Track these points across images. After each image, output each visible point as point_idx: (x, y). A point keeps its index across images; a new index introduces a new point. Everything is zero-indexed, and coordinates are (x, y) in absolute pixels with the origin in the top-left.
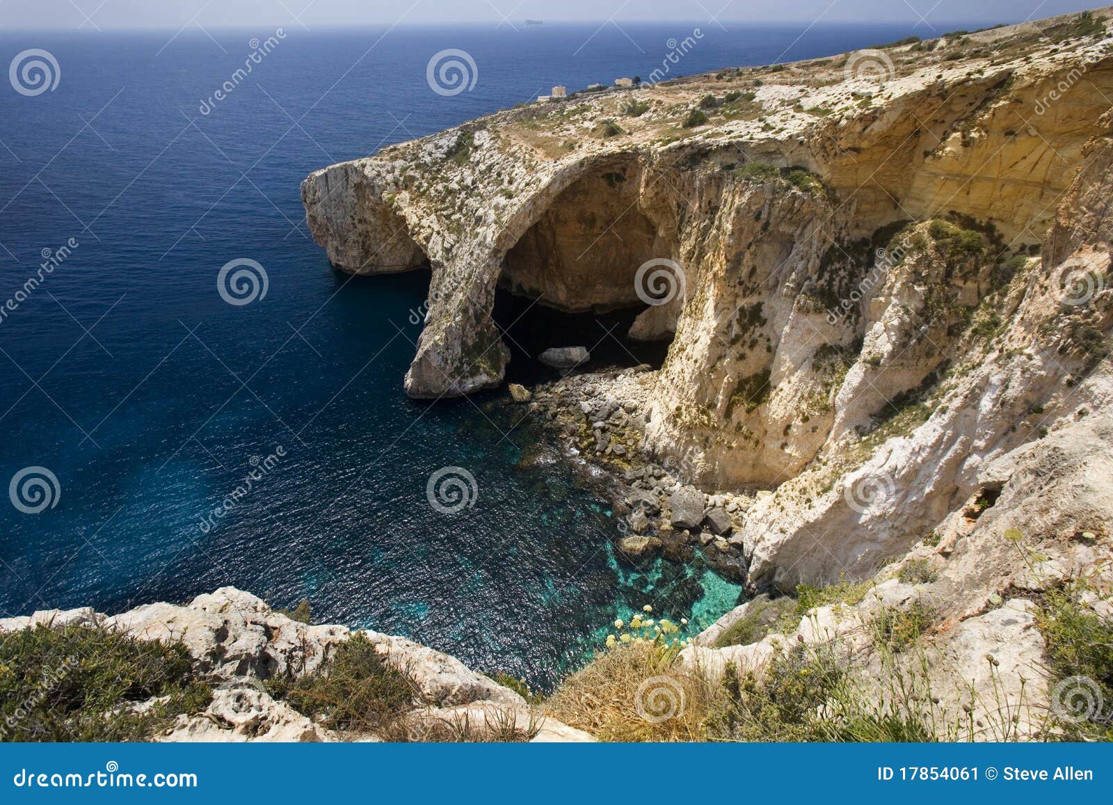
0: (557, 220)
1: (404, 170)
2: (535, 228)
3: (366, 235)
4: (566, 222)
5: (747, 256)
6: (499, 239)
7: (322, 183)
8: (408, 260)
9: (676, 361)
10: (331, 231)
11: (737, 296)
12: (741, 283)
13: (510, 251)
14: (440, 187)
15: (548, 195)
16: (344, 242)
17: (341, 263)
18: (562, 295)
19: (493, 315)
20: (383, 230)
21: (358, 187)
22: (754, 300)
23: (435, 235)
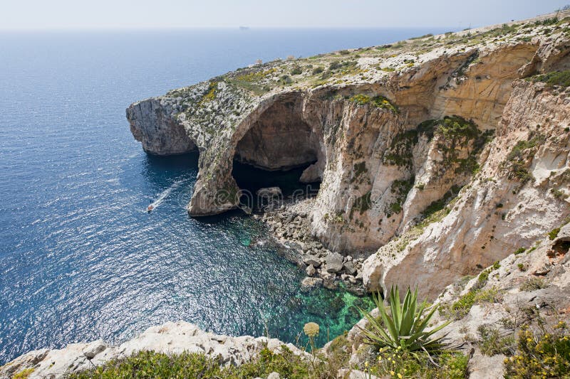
0: (262, 126)
1: (182, 102)
2: (251, 130)
3: (163, 135)
4: (267, 127)
5: (357, 140)
6: (234, 136)
7: (137, 109)
8: (186, 147)
9: (324, 191)
10: (144, 134)
11: (353, 159)
12: (354, 153)
13: (239, 142)
14: (201, 110)
15: (257, 114)
16: (151, 139)
17: (150, 150)
18: (266, 162)
19: (232, 174)
20: (172, 133)
21: (157, 111)
22: (361, 160)
23: (200, 134)
